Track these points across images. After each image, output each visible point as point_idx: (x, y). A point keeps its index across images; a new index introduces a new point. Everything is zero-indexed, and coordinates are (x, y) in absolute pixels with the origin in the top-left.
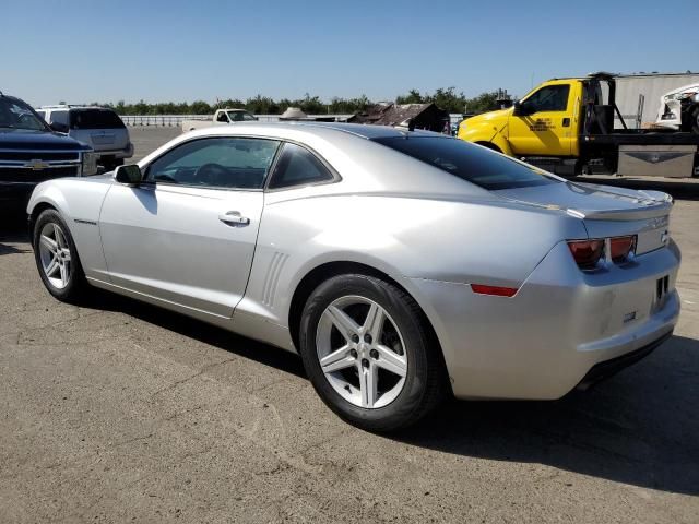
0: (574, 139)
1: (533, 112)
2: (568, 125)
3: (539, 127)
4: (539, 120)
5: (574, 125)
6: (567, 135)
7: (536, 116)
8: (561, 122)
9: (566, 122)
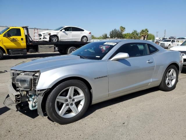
0: (25, 44)
1: (11, 36)
2: (23, 40)
3: (14, 40)
4: (13, 38)
5: (25, 40)
6: (23, 43)
7: (12, 37)
8: (21, 39)
9: (22, 39)
